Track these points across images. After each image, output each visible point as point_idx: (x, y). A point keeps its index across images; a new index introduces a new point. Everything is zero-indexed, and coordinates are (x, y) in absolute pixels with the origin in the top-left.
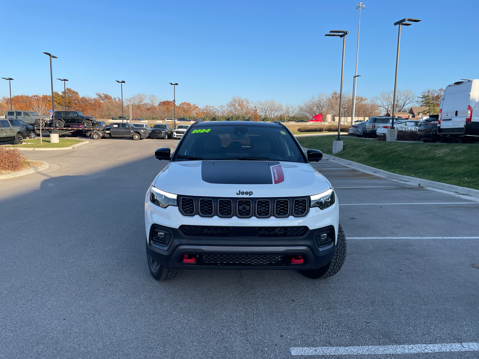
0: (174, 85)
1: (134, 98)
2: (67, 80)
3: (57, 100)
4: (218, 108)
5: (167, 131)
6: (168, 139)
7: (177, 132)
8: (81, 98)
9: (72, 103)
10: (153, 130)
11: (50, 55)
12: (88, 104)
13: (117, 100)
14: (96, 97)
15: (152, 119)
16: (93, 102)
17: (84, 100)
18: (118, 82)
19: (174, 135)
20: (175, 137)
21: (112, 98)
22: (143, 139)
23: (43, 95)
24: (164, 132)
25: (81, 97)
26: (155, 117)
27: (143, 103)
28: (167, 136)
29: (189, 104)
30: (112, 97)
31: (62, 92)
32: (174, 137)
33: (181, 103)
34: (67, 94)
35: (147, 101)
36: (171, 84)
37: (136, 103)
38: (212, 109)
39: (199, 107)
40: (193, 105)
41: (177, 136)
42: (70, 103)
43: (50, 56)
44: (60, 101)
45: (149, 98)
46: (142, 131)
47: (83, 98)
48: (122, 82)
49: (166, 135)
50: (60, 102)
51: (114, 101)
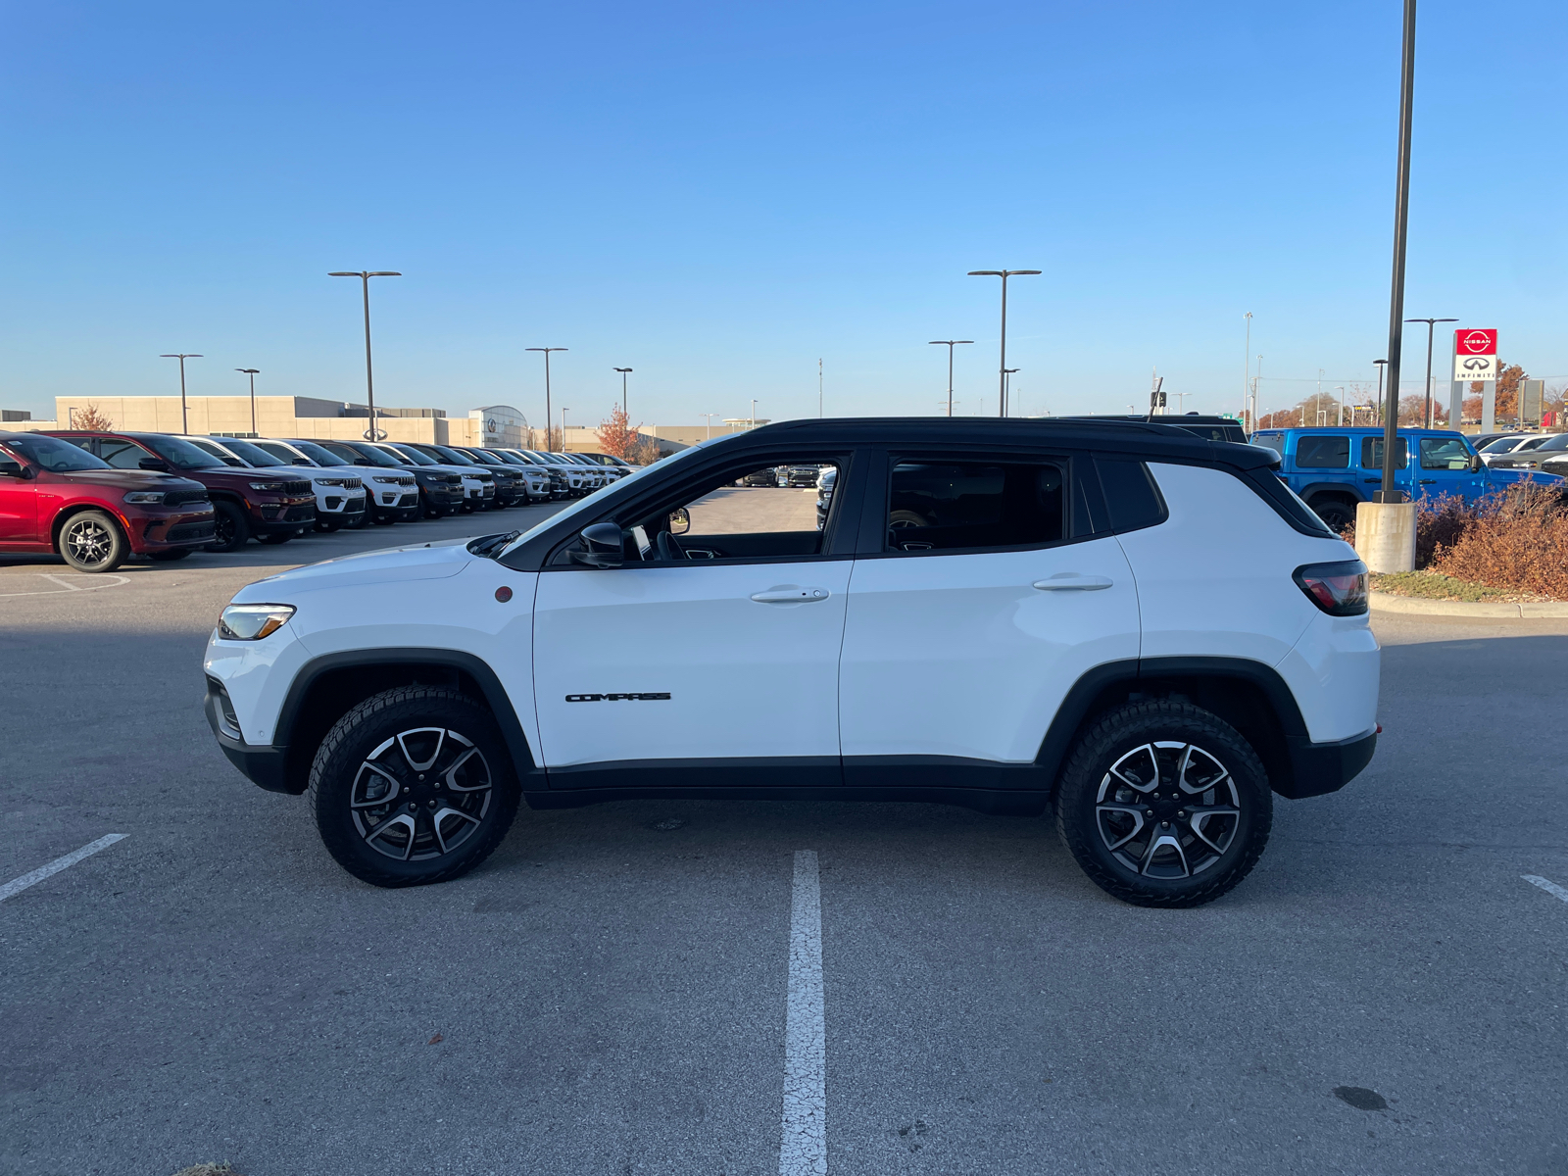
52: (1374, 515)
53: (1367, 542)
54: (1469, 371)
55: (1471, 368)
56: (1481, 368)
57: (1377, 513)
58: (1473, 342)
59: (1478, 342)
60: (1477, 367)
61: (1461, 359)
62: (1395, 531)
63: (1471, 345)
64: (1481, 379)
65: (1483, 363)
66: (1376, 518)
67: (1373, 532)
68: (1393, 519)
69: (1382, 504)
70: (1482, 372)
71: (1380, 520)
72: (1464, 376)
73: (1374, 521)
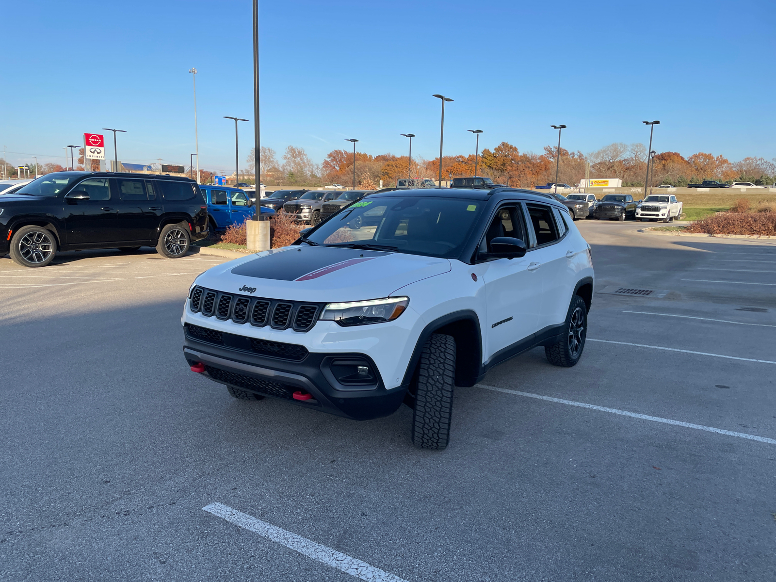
0: (653, 124)
1: (605, 151)
2: (481, 131)
3: (487, 161)
4: (771, 162)
5: (625, 206)
6: (626, 219)
7: (643, 208)
8: (521, 156)
9: (507, 164)
10: (599, 204)
11: (442, 97)
12: (530, 165)
13: (576, 157)
14: (543, 153)
15: (630, 186)
16: (539, 161)
17: (525, 159)
18: (555, 127)
19: (638, 214)
20: (639, 216)
21: (568, 153)
22: (580, 220)
23: (470, 155)
24: (620, 207)
25: (521, 154)
26: (636, 182)
27: (618, 159)
28: (624, 214)
29: (709, 157)
30: (568, 151)
31: (495, 149)
32: (637, 216)
33: (691, 156)
34: (502, 152)
35: (626, 155)
36: (646, 124)
37: (607, 158)
38: (758, 163)
39: (730, 161)
40: (717, 158)
41: (642, 215)
42: (504, 164)
43: (443, 100)
44: (491, 162)
45: (632, 149)
46: (578, 206)
47: (524, 156)
48: (560, 128)
49: (622, 213)
50: (490, 164)
51: (572, 157)
52: (257, 226)
53: (255, 237)
54: (92, 154)
55: (94, 153)
56: (98, 153)
57: (258, 225)
58: (93, 140)
59: (95, 140)
60: (96, 152)
61: (88, 148)
62: (265, 233)
63: (92, 141)
64: (98, 158)
65: (99, 151)
66: (258, 227)
67: (257, 233)
68: (264, 227)
69: (258, 221)
70: (99, 155)
71: (260, 228)
72: (90, 156)
73: (257, 229)
